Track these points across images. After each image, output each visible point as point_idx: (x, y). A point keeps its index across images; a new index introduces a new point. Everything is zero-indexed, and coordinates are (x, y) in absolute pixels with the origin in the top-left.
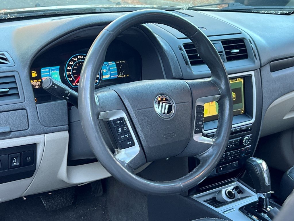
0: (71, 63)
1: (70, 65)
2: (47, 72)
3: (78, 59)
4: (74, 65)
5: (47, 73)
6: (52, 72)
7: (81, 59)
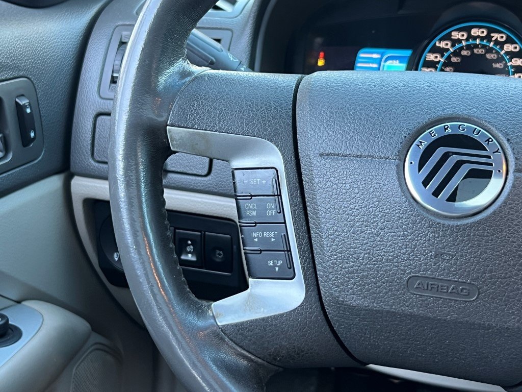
0: (442, 45)
1: (441, 51)
2: (372, 60)
3: (470, 37)
4: (452, 53)
5: (373, 63)
6: (389, 63)
7: (478, 37)
